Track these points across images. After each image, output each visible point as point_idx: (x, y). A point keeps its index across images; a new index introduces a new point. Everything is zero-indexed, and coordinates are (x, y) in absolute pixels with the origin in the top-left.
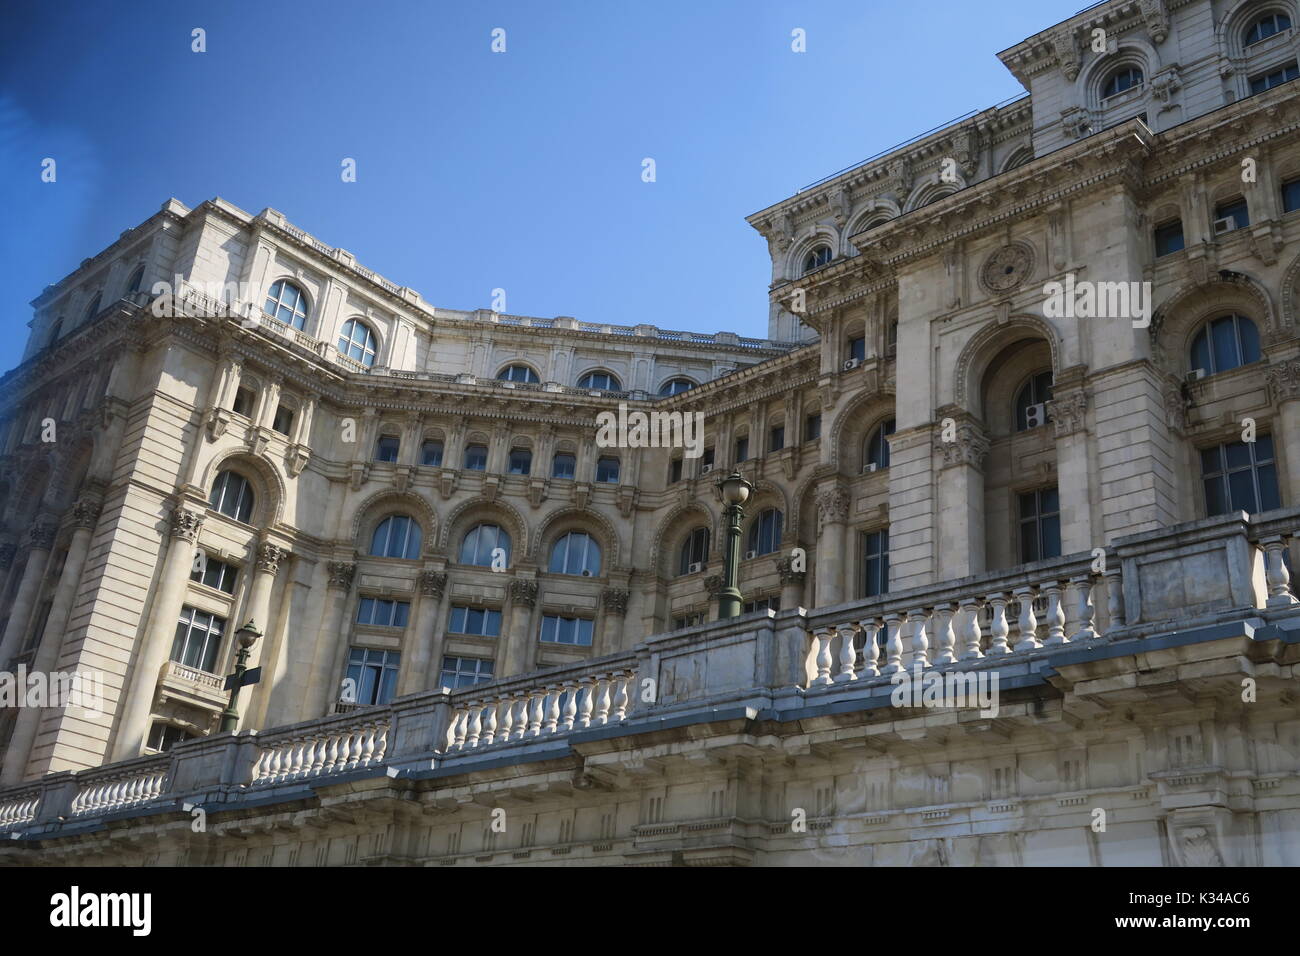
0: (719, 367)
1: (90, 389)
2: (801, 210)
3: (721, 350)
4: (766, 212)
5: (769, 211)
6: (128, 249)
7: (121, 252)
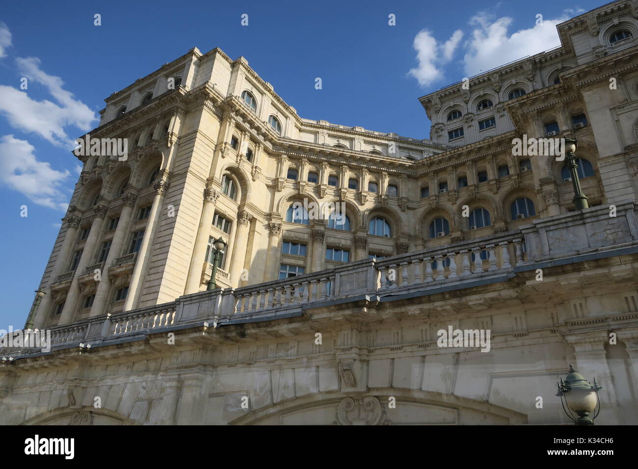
0: (426, 154)
1: (155, 131)
2: (446, 95)
3: (427, 146)
4: (429, 96)
5: (430, 95)
6: (168, 71)
7: (165, 73)
